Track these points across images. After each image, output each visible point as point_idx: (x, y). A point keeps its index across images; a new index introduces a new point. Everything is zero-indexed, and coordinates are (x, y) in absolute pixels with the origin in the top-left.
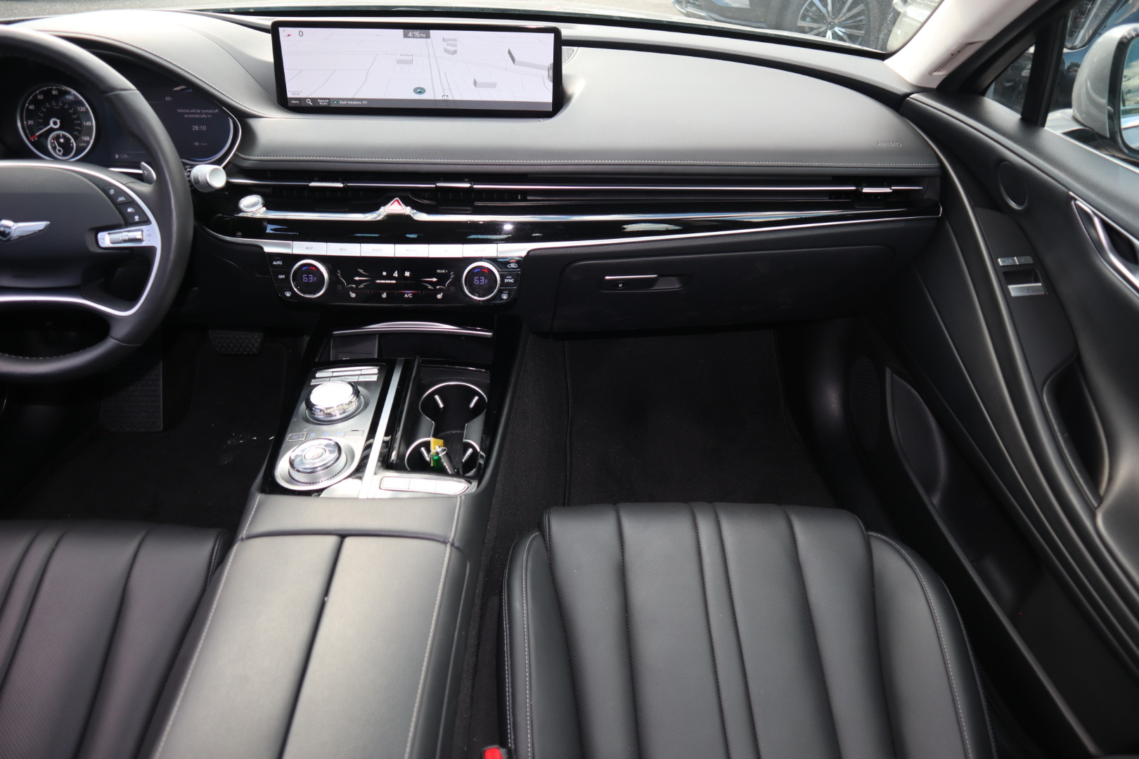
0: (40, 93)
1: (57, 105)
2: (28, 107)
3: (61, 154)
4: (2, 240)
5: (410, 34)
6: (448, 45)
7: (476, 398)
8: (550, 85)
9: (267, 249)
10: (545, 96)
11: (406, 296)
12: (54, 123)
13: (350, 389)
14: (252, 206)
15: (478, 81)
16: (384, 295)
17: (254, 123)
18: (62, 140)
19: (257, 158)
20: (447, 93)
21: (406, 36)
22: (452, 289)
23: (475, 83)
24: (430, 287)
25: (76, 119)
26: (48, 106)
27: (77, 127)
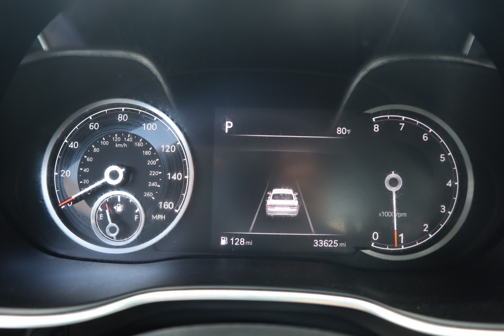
0: (95, 120)
1: (121, 142)
3: (114, 235)
12: (113, 175)
18: (119, 209)
25: (154, 168)
26: (106, 143)
27: (154, 184)
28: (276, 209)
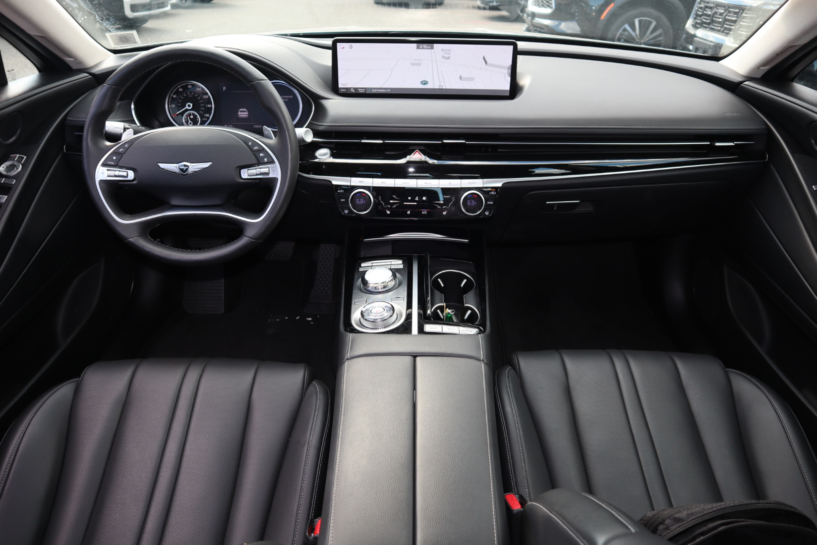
0: (181, 88)
1: (191, 95)
2: (172, 96)
4: (182, 174)
5: (421, 47)
6: (444, 53)
7: (465, 280)
8: (509, 79)
9: (334, 183)
10: (505, 86)
11: (423, 212)
12: (189, 106)
13: (390, 273)
14: (323, 155)
15: (462, 76)
16: (409, 212)
17: (324, 102)
18: (192, 117)
19: (326, 124)
20: (442, 84)
21: (418, 48)
22: (453, 208)
23: (461, 78)
24: (439, 207)
25: (202, 103)
26: (185, 95)
27: (202, 108)
28: (241, 116)
